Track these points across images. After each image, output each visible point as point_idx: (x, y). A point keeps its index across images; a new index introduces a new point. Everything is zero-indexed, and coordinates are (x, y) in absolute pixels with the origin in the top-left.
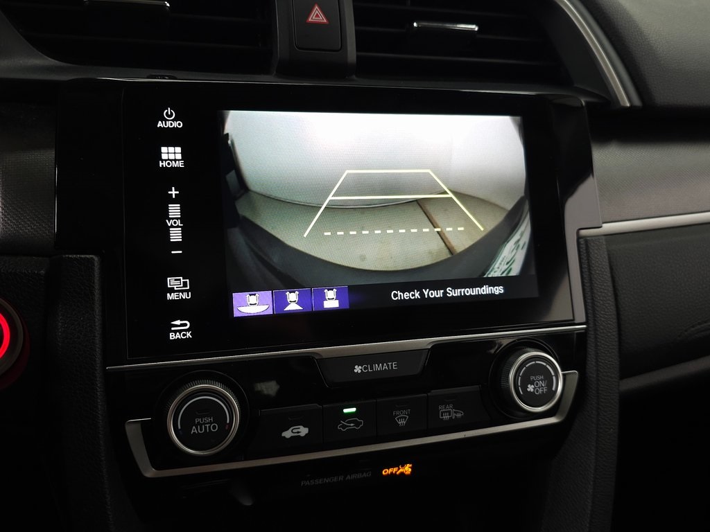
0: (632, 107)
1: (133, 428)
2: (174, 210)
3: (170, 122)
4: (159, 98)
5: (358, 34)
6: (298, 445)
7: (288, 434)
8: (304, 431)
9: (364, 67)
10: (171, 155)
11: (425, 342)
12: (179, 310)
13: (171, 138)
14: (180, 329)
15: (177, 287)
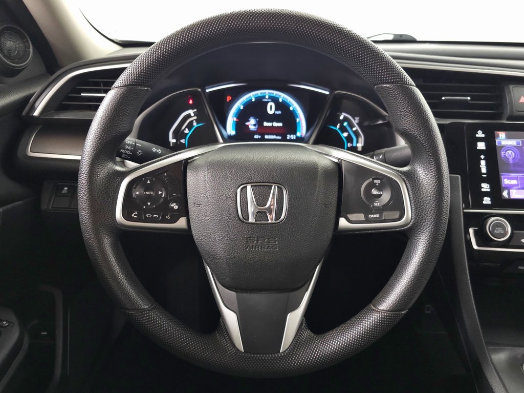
1: (471, 231)
2: (483, 163)
3: (480, 134)
4: (476, 128)
7: (523, 240)
10: (481, 146)
12: (486, 194)
13: (481, 139)
14: (487, 201)
15: (485, 187)
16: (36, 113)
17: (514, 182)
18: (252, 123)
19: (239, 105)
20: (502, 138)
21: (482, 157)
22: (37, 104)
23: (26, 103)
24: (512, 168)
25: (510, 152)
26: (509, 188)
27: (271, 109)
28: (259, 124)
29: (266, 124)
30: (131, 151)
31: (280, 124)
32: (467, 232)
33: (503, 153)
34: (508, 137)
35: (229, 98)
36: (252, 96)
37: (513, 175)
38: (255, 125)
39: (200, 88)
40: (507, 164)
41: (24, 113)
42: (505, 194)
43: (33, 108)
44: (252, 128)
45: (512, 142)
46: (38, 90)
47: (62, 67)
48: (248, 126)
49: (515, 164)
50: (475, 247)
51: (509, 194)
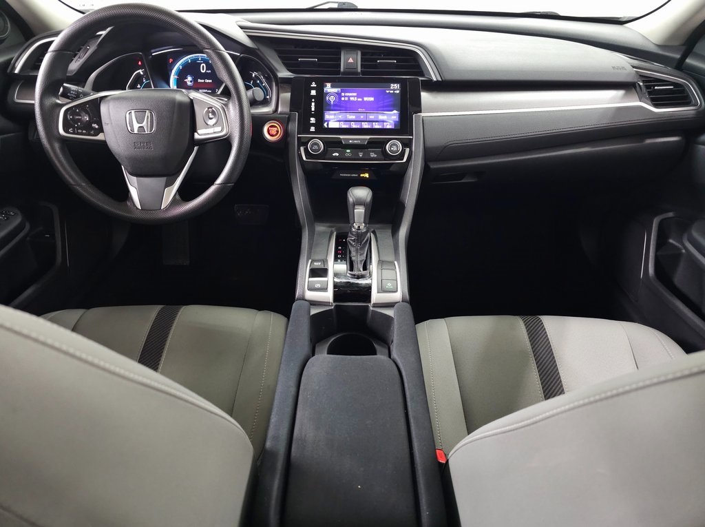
0: (437, 81)
1: (302, 149)
2: (313, 104)
3: (314, 85)
4: (311, 80)
5: (362, 65)
6: (336, 158)
7: (334, 155)
8: (337, 154)
9: (363, 73)
10: (313, 93)
11: (368, 137)
12: (313, 125)
13: (313, 88)
14: (313, 129)
15: (313, 120)
16: (17, 71)
17: (332, 117)
18: (189, 79)
19: (178, 65)
20: (329, 88)
21: (313, 100)
22: (16, 64)
23: (9, 64)
24: (332, 108)
25: (332, 97)
26: (328, 121)
27: (203, 69)
28: (195, 80)
29: (199, 81)
30: (75, 95)
31: (210, 81)
32: (299, 149)
33: (327, 98)
34: (332, 87)
35: (171, 60)
36: (188, 58)
37: (331, 112)
38: (191, 82)
39: (141, 52)
40: (330, 105)
41: (8, 71)
42: (325, 125)
43: (14, 68)
44: (189, 84)
45: (335, 90)
46: (16, 55)
47: (34, 36)
48: (186, 82)
49: (335, 105)
50: (304, 158)
51: (328, 125)
